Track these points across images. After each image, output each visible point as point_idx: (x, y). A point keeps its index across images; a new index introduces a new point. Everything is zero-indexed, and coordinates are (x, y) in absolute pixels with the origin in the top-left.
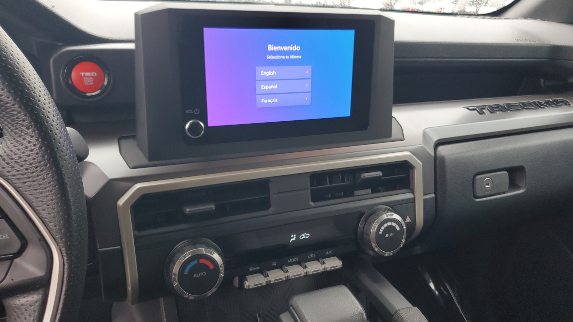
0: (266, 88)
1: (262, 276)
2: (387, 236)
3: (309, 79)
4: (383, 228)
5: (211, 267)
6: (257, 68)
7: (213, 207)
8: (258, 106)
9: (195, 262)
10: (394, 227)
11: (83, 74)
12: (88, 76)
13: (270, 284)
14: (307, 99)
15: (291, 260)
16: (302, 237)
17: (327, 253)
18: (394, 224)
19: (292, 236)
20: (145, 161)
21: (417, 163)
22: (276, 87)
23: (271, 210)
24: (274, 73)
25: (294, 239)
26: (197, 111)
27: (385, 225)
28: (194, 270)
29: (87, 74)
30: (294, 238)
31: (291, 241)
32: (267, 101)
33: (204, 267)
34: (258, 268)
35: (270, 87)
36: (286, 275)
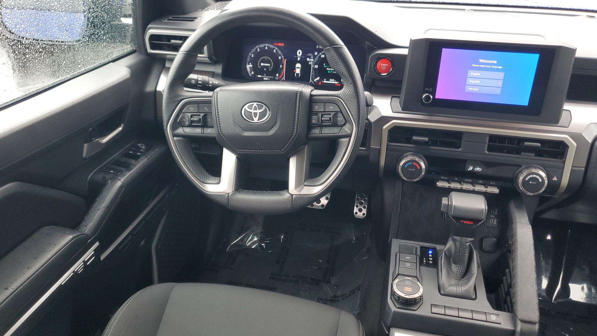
0: (472, 82)
1: (448, 183)
2: (531, 182)
3: (502, 80)
4: (529, 177)
5: (419, 168)
6: (469, 71)
7: (426, 139)
8: (466, 91)
9: (411, 163)
10: (538, 179)
11: (382, 64)
12: (384, 66)
13: (450, 188)
14: (498, 91)
15: (467, 180)
16: (476, 169)
17: (491, 183)
18: (538, 177)
19: (470, 167)
20: (400, 110)
22: (479, 82)
23: (460, 149)
24: (479, 74)
25: (471, 169)
26: (431, 89)
27: (531, 176)
28: (409, 166)
29: (384, 65)
30: (471, 168)
31: (469, 170)
32: (471, 89)
33: (415, 167)
34: (446, 178)
35: (475, 82)
36: (461, 186)
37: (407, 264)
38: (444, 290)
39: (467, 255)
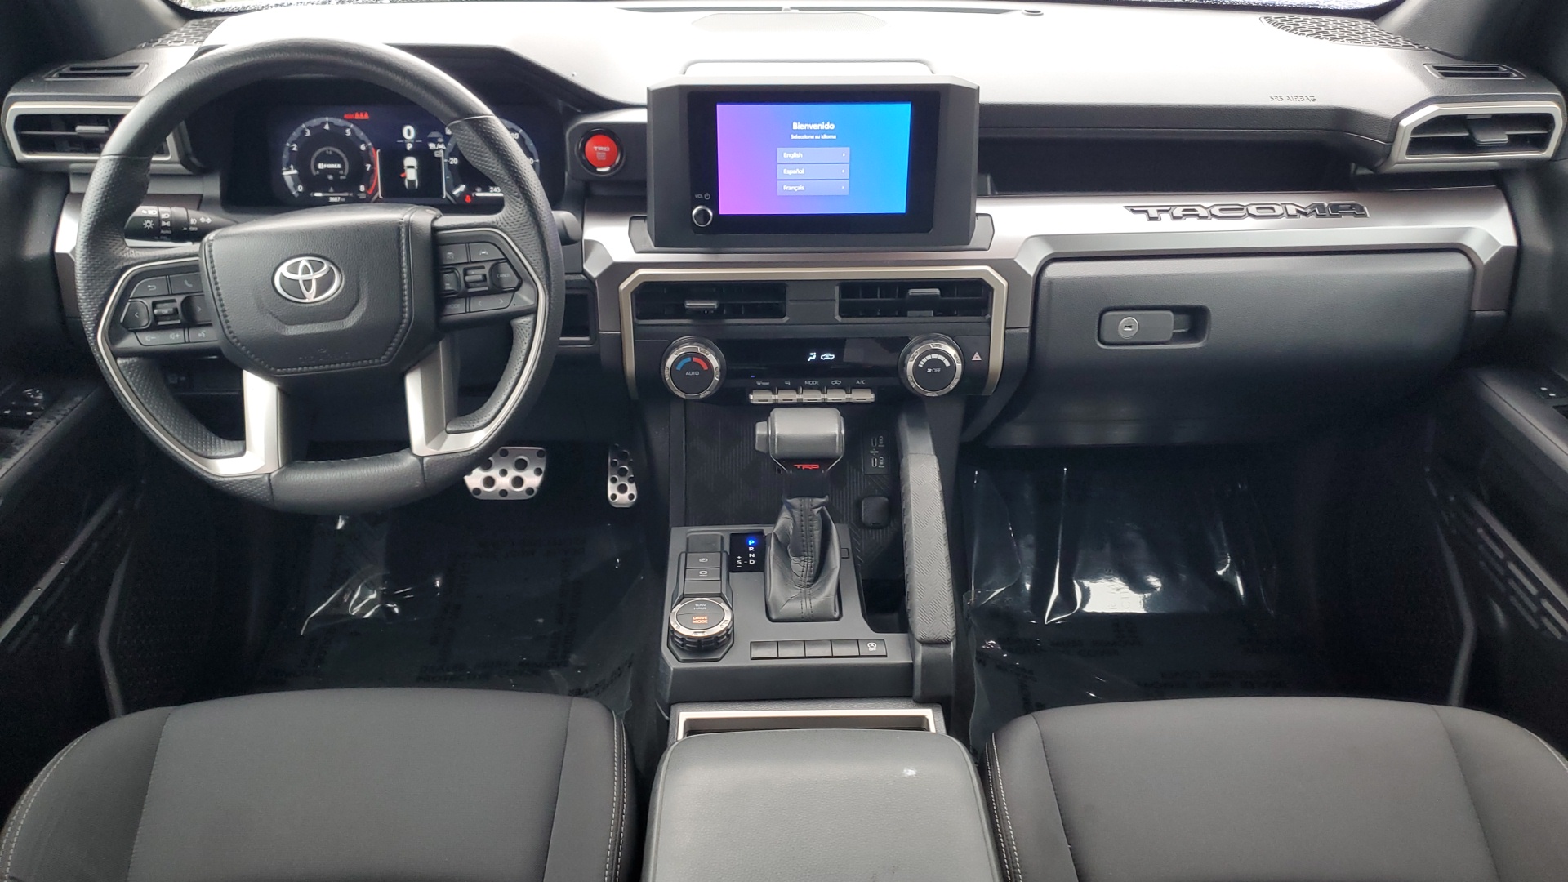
0: (789, 172)
1: (771, 393)
2: (929, 371)
3: (847, 163)
4: (924, 360)
5: (706, 368)
6: (779, 150)
7: (713, 304)
8: (779, 193)
9: (689, 359)
10: (942, 362)
11: (596, 148)
12: (601, 151)
14: (843, 188)
15: (809, 382)
16: (823, 358)
17: (858, 382)
18: (941, 358)
19: (811, 354)
20: (651, 245)
21: (999, 282)
22: (802, 172)
23: (786, 319)
24: (800, 155)
25: (814, 358)
26: (707, 196)
27: (929, 357)
28: (687, 367)
29: (601, 148)
30: (813, 356)
31: (809, 360)
32: (791, 188)
33: (697, 367)
34: (767, 384)
35: (795, 172)
36: (798, 397)
37: (701, 573)
38: (777, 611)
39: (817, 533)
